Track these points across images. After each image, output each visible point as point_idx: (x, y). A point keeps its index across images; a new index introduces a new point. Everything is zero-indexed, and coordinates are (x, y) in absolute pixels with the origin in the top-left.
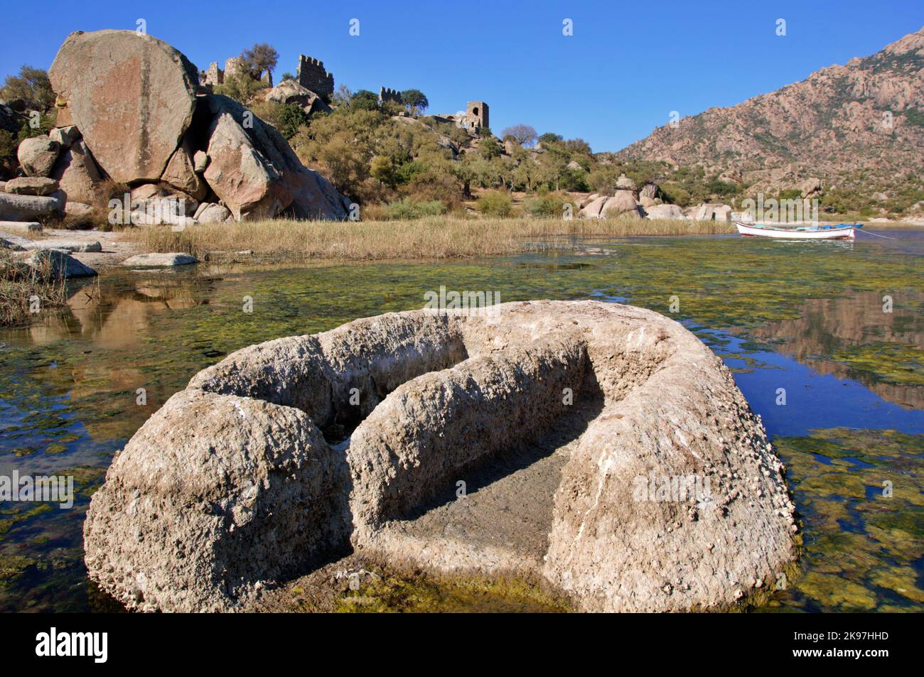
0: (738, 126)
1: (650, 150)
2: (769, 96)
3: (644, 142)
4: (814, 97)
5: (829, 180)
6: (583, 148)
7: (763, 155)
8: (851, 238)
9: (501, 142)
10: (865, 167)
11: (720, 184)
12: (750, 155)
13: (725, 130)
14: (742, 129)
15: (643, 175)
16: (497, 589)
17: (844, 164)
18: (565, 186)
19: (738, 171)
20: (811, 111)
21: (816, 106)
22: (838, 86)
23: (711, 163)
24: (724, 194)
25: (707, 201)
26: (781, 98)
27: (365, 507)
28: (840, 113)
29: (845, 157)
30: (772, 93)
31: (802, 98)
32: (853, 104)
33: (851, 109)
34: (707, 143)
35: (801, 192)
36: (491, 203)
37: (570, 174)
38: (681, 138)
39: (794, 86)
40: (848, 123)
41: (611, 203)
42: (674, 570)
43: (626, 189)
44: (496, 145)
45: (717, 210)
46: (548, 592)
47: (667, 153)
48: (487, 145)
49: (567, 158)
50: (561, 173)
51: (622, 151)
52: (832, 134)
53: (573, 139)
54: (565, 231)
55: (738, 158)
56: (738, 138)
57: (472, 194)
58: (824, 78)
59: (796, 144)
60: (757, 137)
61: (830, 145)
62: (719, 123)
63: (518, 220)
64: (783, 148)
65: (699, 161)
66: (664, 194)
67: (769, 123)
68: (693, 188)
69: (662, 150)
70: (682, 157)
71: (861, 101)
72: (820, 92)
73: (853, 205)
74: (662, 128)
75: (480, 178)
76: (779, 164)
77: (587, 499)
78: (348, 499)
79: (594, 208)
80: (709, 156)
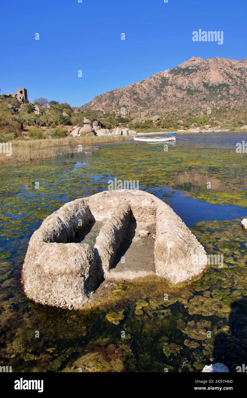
0: (127, 95)
1: (94, 105)
2: (138, 83)
3: (91, 102)
4: (155, 84)
5: (162, 115)
6: (68, 107)
7: (137, 106)
8: (174, 141)
9: (33, 105)
10: (174, 110)
11: (122, 119)
12: (132, 107)
13: (122, 97)
14: (128, 96)
15: (93, 117)
16: (146, 281)
17: (167, 109)
18: (62, 123)
19: (128, 113)
20: (154, 89)
21: (155, 87)
22: (163, 80)
23: (118, 110)
24: (124, 123)
25: (118, 126)
26: (143, 84)
27: (106, 267)
28: (164, 90)
29: (167, 107)
30: (139, 82)
31: (150, 84)
32: (169, 86)
33: (168, 88)
34: (116, 102)
35: (152, 121)
36: (34, 133)
37: (64, 118)
38: (105, 101)
39: (147, 79)
40: (167, 94)
41: (83, 130)
42: (189, 268)
43: (88, 123)
44: (31, 106)
45: (123, 130)
46: (159, 279)
47: (100, 107)
48: (28, 107)
49: (62, 111)
50: (60, 118)
51: (82, 106)
52: (162, 98)
53: (63, 103)
54: (67, 144)
55: (128, 108)
56: (128, 100)
57: (24, 128)
58: (158, 76)
59: (149, 102)
60: (134, 99)
61: (161, 102)
62: (120, 95)
63: (47, 140)
64: (144, 103)
65: (113, 110)
66: (102, 124)
67: (139, 94)
68: (112, 121)
69: (98, 105)
70: (106, 108)
71: (171, 85)
72: (157, 82)
73: (171, 125)
74: (98, 97)
75: (27, 122)
76: (143, 110)
77: (166, 255)
78: (102, 266)
79: (75, 132)
80: (117, 107)
